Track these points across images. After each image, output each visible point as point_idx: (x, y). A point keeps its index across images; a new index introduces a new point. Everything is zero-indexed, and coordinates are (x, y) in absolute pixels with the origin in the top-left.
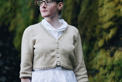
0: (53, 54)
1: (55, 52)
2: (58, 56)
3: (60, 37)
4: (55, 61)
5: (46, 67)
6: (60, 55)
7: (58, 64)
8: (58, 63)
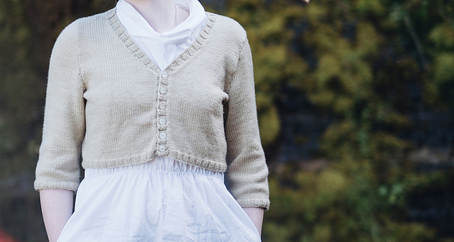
0: (145, 118)
1: (153, 112)
2: (163, 126)
3: (175, 62)
4: (149, 140)
5: (121, 159)
6: (167, 123)
7: (158, 152)
8: (162, 147)
